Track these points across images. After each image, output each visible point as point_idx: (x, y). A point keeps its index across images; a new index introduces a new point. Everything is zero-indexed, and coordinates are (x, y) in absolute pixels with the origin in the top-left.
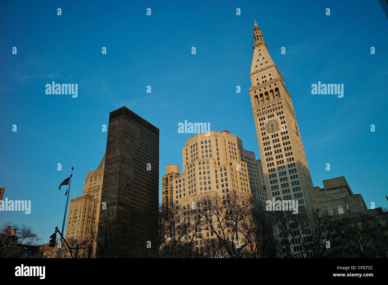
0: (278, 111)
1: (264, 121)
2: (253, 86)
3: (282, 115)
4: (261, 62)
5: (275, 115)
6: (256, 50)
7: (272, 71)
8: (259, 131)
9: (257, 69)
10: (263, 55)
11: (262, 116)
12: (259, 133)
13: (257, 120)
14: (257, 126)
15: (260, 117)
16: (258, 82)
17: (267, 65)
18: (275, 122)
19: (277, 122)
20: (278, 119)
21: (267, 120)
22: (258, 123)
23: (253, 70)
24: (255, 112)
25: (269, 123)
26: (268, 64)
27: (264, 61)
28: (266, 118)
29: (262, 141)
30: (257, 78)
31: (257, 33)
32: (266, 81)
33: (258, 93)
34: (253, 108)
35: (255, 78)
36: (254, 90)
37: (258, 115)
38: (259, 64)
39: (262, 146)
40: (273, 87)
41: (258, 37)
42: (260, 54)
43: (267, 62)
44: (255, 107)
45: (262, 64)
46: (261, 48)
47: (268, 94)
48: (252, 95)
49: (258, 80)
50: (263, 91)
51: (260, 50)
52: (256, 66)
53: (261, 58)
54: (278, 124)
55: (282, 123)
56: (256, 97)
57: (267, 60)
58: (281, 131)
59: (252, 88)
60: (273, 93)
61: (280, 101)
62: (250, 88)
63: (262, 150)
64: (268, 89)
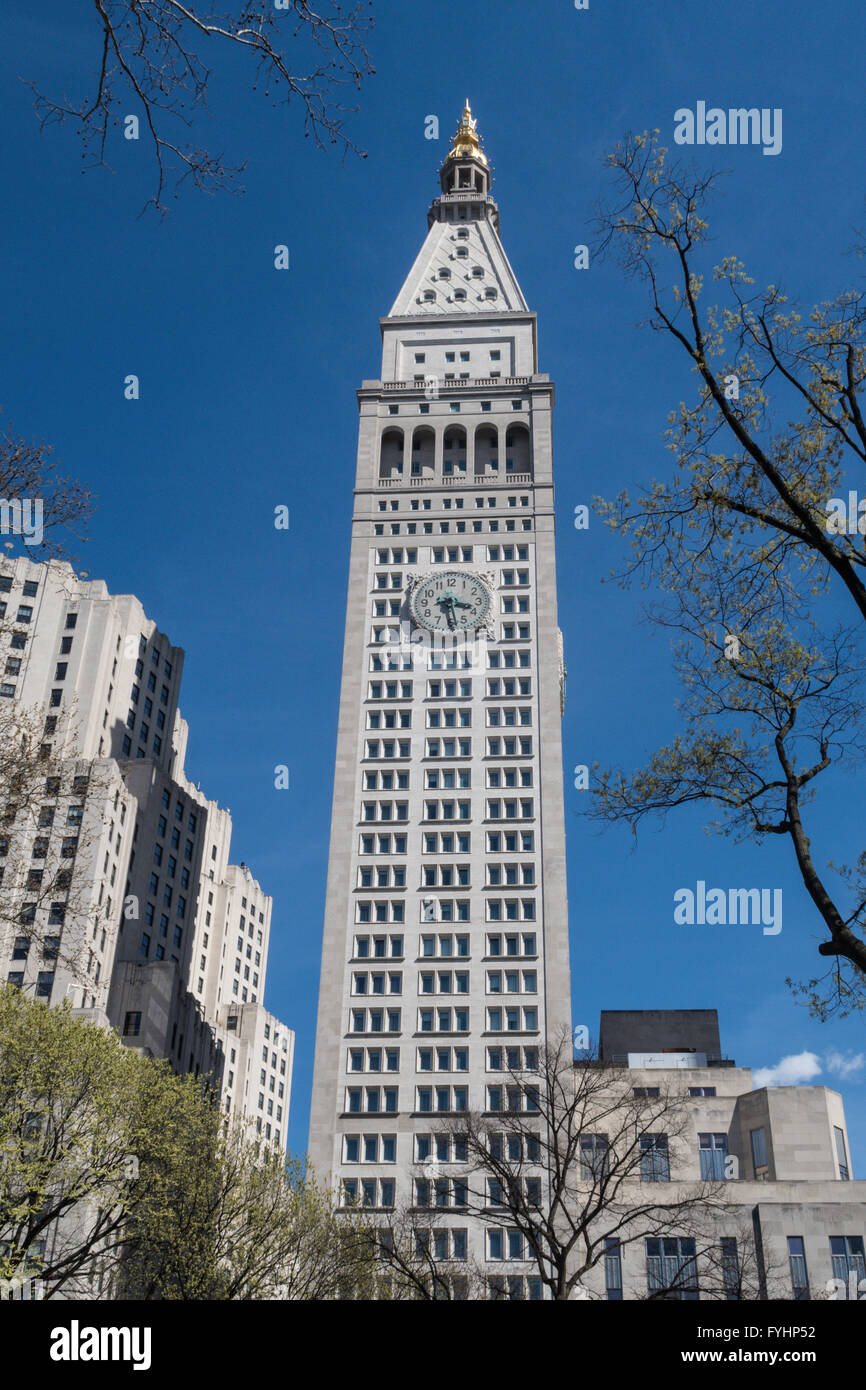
0: (503, 538)
1: (405, 569)
2: (387, 376)
3: (516, 565)
4: (457, 282)
5: (480, 553)
6: (441, 234)
7: (511, 340)
8: (364, 612)
9: (429, 308)
10: (477, 257)
11: (404, 541)
12: (362, 624)
13: (366, 555)
14: (360, 582)
15: (389, 541)
16: (420, 369)
17: (487, 306)
18: (468, 590)
19: (479, 593)
20: (490, 579)
21: (425, 567)
22: (366, 572)
23: (404, 304)
24: (367, 506)
25: (432, 586)
26: (500, 305)
27: (476, 288)
28: (425, 555)
29: (364, 670)
30: (420, 350)
31: (466, 158)
32: (465, 376)
33: (409, 419)
34: (360, 485)
35: (407, 344)
36: (395, 397)
37: (380, 530)
38: (444, 289)
39: (364, 698)
40: (502, 414)
41: (465, 175)
42: (462, 252)
43: (491, 293)
44: (375, 485)
45: (460, 295)
46: (471, 228)
47: (463, 444)
48: (373, 421)
49: (420, 358)
50: (440, 418)
51: (463, 234)
52: (430, 296)
53: (461, 269)
54: (488, 600)
55: (509, 604)
56: (392, 439)
57: (496, 286)
58: (494, 647)
59: (379, 385)
60: (494, 443)
61: (525, 493)
62: (367, 384)
63: (355, 718)
64: (471, 416)
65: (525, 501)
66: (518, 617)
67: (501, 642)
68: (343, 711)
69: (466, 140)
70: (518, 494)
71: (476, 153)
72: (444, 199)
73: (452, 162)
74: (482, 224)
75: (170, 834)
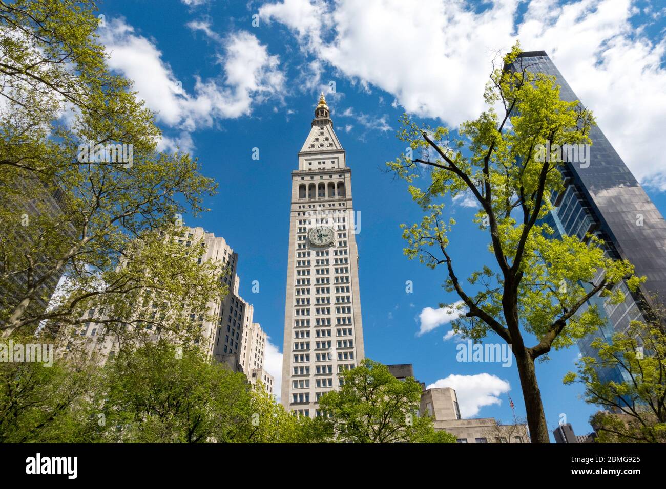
2: (300, 169)
4: (321, 142)
6: (315, 130)
7: (337, 158)
8: (294, 239)
9: (312, 149)
10: (326, 135)
11: (307, 217)
12: (294, 243)
13: (295, 222)
14: (293, 230)
15: (302, 218)
16: (310, 167)
17: (330, 148)
18: (327, 231)
19: (330, 232)
22: (295, 227)
23: (305, 148)
24: (295, 207)
26: (334, 148)
27: (326, 143)
29: (295, 257)
30: (310, 162)
31: (322, 108)
32: (324, 168)
33: (307, 181)
34: (293, 201)
35: (306, 160)
36: (302, 175)
37: (299, 214)
38: (317, 144)
39: (295, 266)
40: (336, 179)
41: (322, 112)
42: (322, 133)
43: (331, 145)
44: (297, 201)
45: (322, 145)
46: (325, 127)
47: (324, 188)
48: (296, 182)
49: (310, 164)
50: (317, 180)
51: (322, 129)
52: (313, 146)
53: (322, 138)
54: (334, 235)
55: (340, 235)
56: (302, 187)
57: (332, 142)
58: (336, 249)
59: (298, 172)
60: (334, 188)
61: (344, 202)
62: (294, 171)
63: (293, 272)
64: (326, 180)
65: (344, 204)
66: (343, 239)
67: (338, 247)
68: (288, 270)
69: (322, 103)
70: (342, 202)
71: (325, 106)
72: (316, 119)
73: (318, 109)
74: (328, 126)
75: (233, 312)
